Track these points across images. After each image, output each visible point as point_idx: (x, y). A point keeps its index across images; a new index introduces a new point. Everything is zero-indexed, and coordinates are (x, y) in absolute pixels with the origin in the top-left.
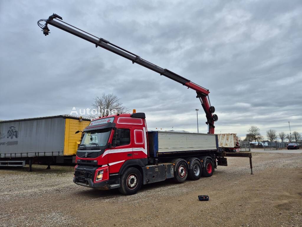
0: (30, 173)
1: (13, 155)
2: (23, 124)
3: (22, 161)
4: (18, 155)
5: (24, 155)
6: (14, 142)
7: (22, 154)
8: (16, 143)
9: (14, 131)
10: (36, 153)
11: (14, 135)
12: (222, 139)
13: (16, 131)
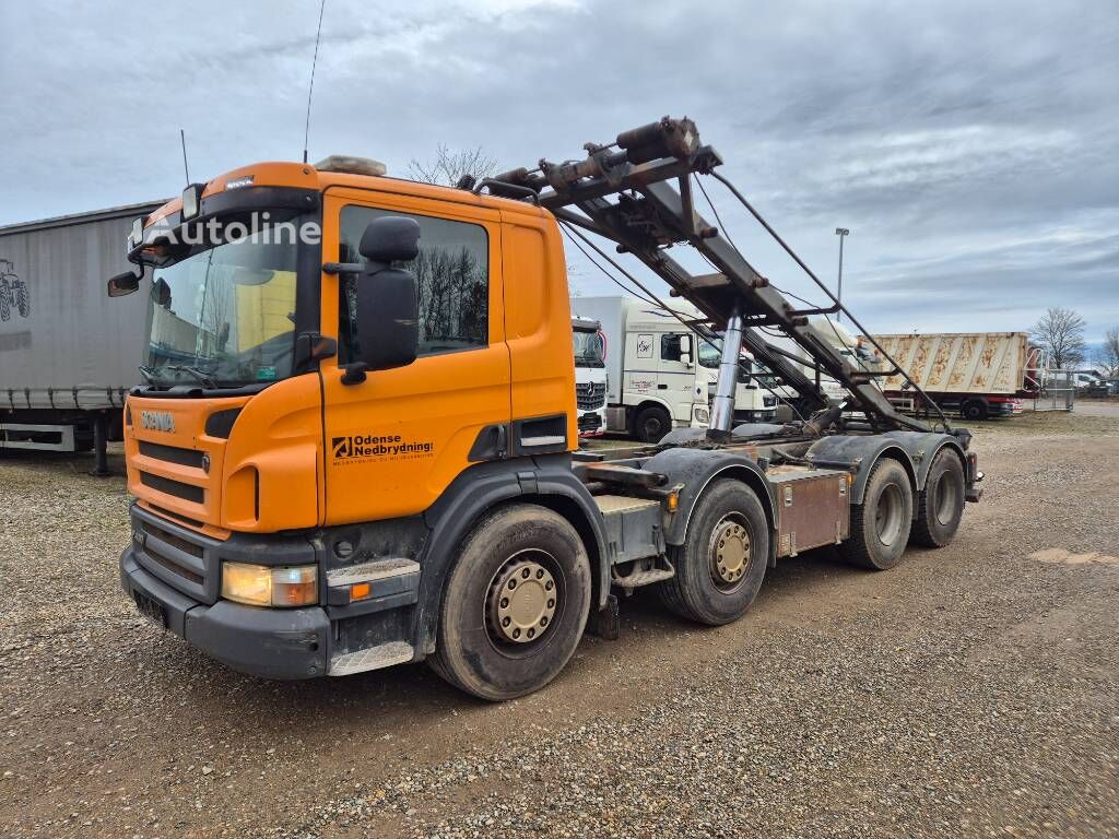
0: (100, 483)
1: (20, 400)
2: (43, 245)
3: (59, 428)
4: (40, 400)
5: (64, 400)
6: (17, 334)
7: (54, 395)
8: (24, 339)
9: (10, 280)
10: (110, 391)
11: (12, 300)
12: (961, 357)
13: (17, 282)
